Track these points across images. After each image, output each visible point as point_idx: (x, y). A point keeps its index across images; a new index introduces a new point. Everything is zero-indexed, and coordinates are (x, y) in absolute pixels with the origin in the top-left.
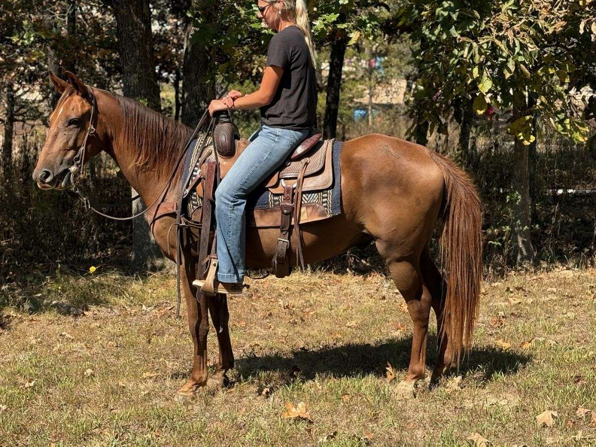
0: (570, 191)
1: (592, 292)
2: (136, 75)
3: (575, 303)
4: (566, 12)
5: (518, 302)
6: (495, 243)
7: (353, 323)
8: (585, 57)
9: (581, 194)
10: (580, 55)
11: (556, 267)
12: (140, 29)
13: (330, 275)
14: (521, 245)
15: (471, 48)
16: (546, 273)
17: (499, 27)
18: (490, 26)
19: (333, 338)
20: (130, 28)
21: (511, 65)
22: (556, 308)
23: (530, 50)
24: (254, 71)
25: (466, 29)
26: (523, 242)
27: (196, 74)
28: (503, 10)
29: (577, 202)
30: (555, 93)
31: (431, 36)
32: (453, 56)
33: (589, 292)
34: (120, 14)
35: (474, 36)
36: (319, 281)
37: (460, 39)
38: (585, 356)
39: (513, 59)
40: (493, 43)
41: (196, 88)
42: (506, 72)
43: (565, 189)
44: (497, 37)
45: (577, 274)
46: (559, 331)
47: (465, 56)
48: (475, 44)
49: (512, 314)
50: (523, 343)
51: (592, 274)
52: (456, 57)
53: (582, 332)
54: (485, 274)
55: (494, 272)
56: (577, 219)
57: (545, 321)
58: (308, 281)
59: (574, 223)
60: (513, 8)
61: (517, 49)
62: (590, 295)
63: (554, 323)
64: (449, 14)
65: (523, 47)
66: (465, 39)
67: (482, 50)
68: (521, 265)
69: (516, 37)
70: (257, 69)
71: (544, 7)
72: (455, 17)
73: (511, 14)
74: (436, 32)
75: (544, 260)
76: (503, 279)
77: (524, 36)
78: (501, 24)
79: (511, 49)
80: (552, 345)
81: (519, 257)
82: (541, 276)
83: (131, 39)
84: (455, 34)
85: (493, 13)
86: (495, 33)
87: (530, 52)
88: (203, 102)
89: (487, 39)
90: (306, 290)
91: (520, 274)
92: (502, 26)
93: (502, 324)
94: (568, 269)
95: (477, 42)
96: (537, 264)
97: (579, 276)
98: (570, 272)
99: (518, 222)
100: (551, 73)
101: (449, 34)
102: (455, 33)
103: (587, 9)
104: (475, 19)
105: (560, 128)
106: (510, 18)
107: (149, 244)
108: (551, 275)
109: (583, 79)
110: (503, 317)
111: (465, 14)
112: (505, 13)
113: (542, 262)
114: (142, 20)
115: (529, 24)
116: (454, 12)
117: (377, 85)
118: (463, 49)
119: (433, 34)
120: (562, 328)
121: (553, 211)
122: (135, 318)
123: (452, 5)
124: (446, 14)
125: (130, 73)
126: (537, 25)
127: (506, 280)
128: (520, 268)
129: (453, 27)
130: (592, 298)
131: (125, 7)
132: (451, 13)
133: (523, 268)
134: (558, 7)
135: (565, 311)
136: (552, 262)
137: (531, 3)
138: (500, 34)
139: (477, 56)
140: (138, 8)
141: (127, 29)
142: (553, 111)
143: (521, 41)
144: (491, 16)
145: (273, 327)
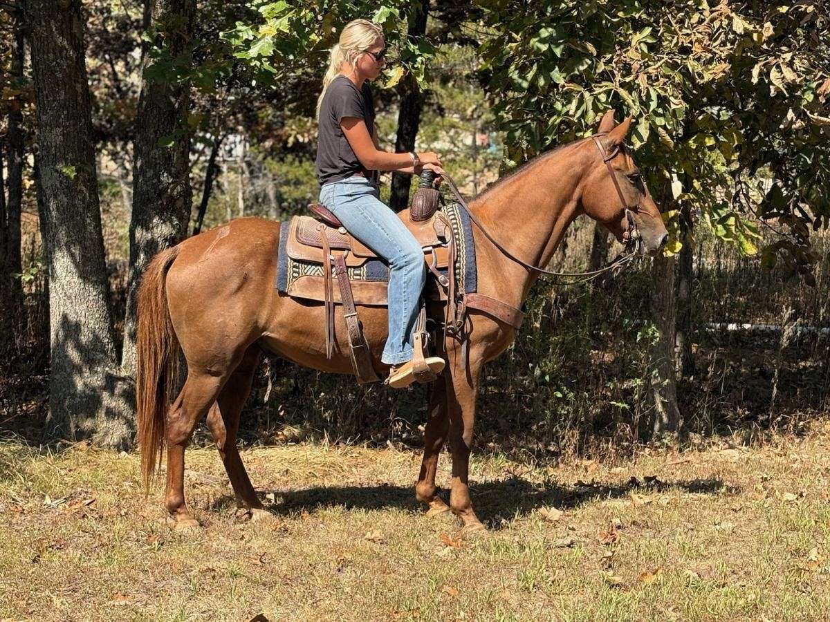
0: (747, 326)
1: (765, 488)
2: (59, 130)
3: (736, 505)
4: (731, 49)
5: (646, 501)
6: (620, 404)
7: (377, 534)
8: (762, 123)
9: (763, 331)
10: (756, 120)
11: (714, 443)
12: (67, 58)
13: (361, 450)
14: (660, 408)
15: (581, 101)
16: (697, 453)
17: (627, 69)
18: (613, 67)
19: (337, 559)
20: (51, 56)
21: (643, 129)
22: (705, 513)
23: (673, 107)
24: (291, 140)
25: (573, 71)
26: (663, 404)
27: (155, 132)
28: (633, 43)
29: (756, 343)
30: (714, 176)
31: (520, 81)
32: (553, 112)
33: (760, 487)
34: (36, 34)
35: (587, 81)
36: (340, 460)
37: (564, 86)
38: (741, 602)
39: (646, 119)
40: (616, 94)
41: (156, 153)
42: (634, 139)
43: (740, 323)
44: (622, 85)
45: (745, 456)
46: (705, 553)
47: (571, 113)
48: (587, 94)
49: (634, 523)
50: (644, 575)
51: (769, 456)
52: (559, 114)
53: (742, 556)
54: (602, 453)
55: (617, 450)
56: (753, 368)
57: (684, 536)
58: (322, 459)
59: (747, 374)
60: (649, 41)
61: (653, 105)
62: (760, 492)
63: (699, 539)
64: (550, 46)
65: (663, 101)
66: (572, 86)
67: (599, 104)
68: (659, 439)
69: (652, 86)
70: (295, 137)
71: (697, 41)
72: (558, 52)
73: (646, 51)
74: (530, 76)
75: (696, 432)
76: (631, 461)
77: (665, 84)
78: (629, 64)
79: (645, 104)
80: (691, 580)
81: (657, 427)
82: (688, 459)
83: (53, 73)
84: (559, 79)
85: (617, 48)
86: (618, 78)
87: (674, 110)
88: (165, 174)
89: (606, 86)
90: (317, 474)
91: (659, 454)
92: (631, 68)
93: (614, 540)
94: (731, 447)
95: (591, 90)
96: (683, 439)
97: (749, 459)
98: (735, 453)
99: (654, 373)
100: (708, 144)
101: (549, 79)
102: (558, 76)
103: (765, 46)
104: (590, 56)
105: (721, 231)
106: (643, 55)
107: (73, 396)
108: (705, 456)
109: (760, 156)
110: (619, 527)
111: (574, 47)
112: (637, 49)
113: (692, 434)
114: (70, 44)
115: (674, 66)
116: (558, 45)
117: (486, 170)
118: (569, 102)
119: (525, 79)
120: (712, 549)
121: (709, 357)
122: (29, 518)
123: (554, 35)
124: (544, 48)
125: (50, 126)
126: (685, 67)
127: (635, 463)
128: (658, 444)
129: (557, 69)
130: (764, 496)
131: (44, 24)
132: (552, 46)
133: (663, 444)
134: (718, 42)
135: (717, 520)
136: (708, 435)
137: (677, 34)
138: (628, 80)
139: (591, 113)
140: (64, 26)
141: (45, 57)
142: (711, 204)
143: (660, 91)
144: (614, 51)
145: (247, 538)
